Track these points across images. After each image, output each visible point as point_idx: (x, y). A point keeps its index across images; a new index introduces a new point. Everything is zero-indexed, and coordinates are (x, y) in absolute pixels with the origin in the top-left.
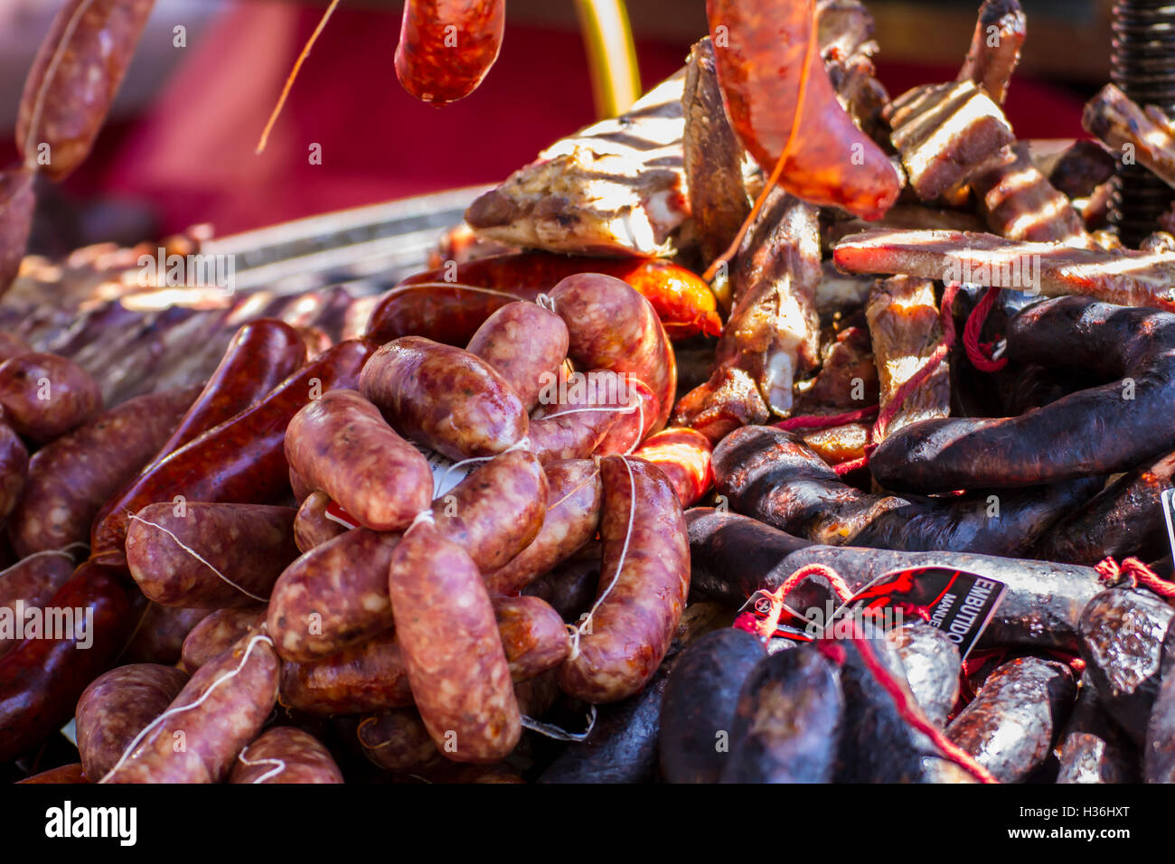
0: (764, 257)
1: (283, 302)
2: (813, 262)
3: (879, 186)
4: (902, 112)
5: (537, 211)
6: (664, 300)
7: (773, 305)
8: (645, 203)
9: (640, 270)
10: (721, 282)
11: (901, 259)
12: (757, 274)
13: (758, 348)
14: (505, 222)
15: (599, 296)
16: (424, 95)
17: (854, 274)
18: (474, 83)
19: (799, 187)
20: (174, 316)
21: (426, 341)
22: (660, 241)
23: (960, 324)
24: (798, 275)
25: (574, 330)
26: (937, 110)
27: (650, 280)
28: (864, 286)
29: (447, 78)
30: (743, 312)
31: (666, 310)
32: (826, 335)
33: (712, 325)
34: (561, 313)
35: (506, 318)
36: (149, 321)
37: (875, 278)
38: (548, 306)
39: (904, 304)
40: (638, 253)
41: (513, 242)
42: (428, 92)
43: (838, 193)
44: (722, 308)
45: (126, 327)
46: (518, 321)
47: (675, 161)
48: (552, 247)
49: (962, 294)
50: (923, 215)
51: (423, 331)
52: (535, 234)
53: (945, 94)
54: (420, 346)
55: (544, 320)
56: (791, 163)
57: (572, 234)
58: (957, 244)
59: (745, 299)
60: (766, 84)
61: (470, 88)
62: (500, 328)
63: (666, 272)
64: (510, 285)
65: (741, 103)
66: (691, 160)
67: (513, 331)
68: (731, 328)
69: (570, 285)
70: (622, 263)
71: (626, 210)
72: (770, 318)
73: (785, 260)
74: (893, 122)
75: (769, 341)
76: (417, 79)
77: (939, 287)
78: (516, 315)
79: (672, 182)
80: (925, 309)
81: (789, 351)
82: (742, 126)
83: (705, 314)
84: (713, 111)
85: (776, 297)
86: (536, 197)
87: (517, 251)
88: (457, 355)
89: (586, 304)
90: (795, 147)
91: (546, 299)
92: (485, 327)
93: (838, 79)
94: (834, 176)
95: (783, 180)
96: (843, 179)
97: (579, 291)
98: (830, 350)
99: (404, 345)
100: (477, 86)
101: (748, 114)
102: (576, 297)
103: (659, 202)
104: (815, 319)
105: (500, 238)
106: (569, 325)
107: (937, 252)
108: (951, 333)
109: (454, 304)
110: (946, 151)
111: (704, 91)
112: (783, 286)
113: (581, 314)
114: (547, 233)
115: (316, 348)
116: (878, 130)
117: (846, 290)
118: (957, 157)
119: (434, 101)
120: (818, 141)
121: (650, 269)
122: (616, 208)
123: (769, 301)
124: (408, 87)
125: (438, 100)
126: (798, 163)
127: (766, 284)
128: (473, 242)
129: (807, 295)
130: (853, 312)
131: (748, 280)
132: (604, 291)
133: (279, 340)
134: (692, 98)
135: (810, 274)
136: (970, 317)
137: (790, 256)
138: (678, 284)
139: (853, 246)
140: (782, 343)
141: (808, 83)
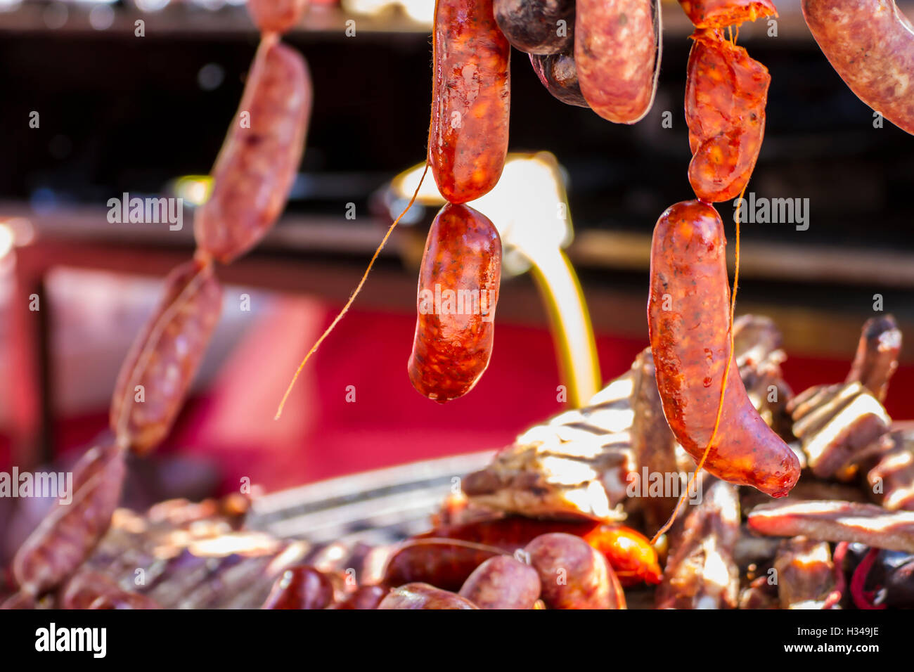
0: (694, 522)
1: (317, 549)
2: (732, 525)
3: (783, 471)
4: (803, 408)
5: (517, 483)
6: (615, 555)
7: (700, 559)
8: (601, 477)
9: (595, 530)
10: (660, 541)
11: (802, 525)
12: (689, 534)
13: (689, 593)
14: (490, 492)
15: (564, 552)
16: (431, 395)
17: (764, 535)
18: (469, 386)
19: (721, 472)
20: (231, 561)
21: (428, 587)
22: (613, 506)
23: (848, 576)
24: (721, 536)
25: (545, 579)
26: (830, 407)
27: (604, 539)
28: (773, 544)
29: (448, 382)
30: (677, 564)
31: (617, 562)
32: (744, 582)
33: (652, 575)
34: (535, 564)
35: (491, 569)
36: (212, 564)
37: (781, 540)
38: (524, 559)
39: (804, 560)
40: (595, 518)
41: (496, 508)
42: (434, 392)
43: (751, 476)
44: (662, 561)
45: (193, 569)
46: (501, 572)
47: (624, 445)
48: (528, 512)
49: (850, 554)
50: (819, 489)
51: (426, 578)
52: (513, 501)
53: (835, 394)
54: (423, 591)
55: (520, 571)
56: (713, 452)
57: (543, 502)
58: (847, 513)
59: (679, 554)
60: (695, 391)
61: (466, 390)
62: (486, 577)
63: (616, 532)
64: (494, 540)
65: (675, 406)
66: (637, 444)
67: (496, 579)
68: (668, 577)
69: (541, 543)
70: (582, 525)
71: (585, 484)
72: (698, 570)
73: (710, 524)
74: (795, 415)
75: (697, 589)
76: (425, 382)
77: (832, 546)
78: (498, 567)
79: (621, 462)
80: (820, 564)
81: (714, 596)
82: (675, 424)
83: (646, 566)
84: (654, 407)
85: (703, 554)
86: (515, 473)
87: (500, 514)
88: (453, 599)
89: (553, 558)
90: (716, 440)
91: (523, 554)
92: (474, 576)
93: (751, 382)
94: (748, 463)
95: (708, 465)
96: (755, 465)
97: (549, 548)
98: (747, 595)
99: (411, 590)
100: (471, 388)
101: (680, 414)
102: (545, 554)
103: (612, 477)
104: (735, 570)
105: (486, 504)
106: (541, 575)
107: (830, 519)
108: (841, 583)
109: (451, 556)
110: (837, 439)
111: (648, 391)
112: (709, 544)
113: (550, 566)
114: (523, 501)
115: (342, 588)
116: (783, 423)
117: (758, 547)
118: (846, 444)
119: (439, 399)
120: (735, 435)
121: (603, 530)
122: (578, 481)
123: (697, 556)
124: (418, 388)
125: (442, 398)
126: (719, 453)
127: (695, 542)
128: (465, 506)
129: (729, 551)
130: (763, 564)
131: (681, 539)
132: (568, 548)
133: (313, 584)
134: (638, 397)
135: (730, 535)
136: (856, 570)
137: (714, 521)
138: (627, 542)
139: (763, 513)
140: (708, 589)
141: (728, 389)
